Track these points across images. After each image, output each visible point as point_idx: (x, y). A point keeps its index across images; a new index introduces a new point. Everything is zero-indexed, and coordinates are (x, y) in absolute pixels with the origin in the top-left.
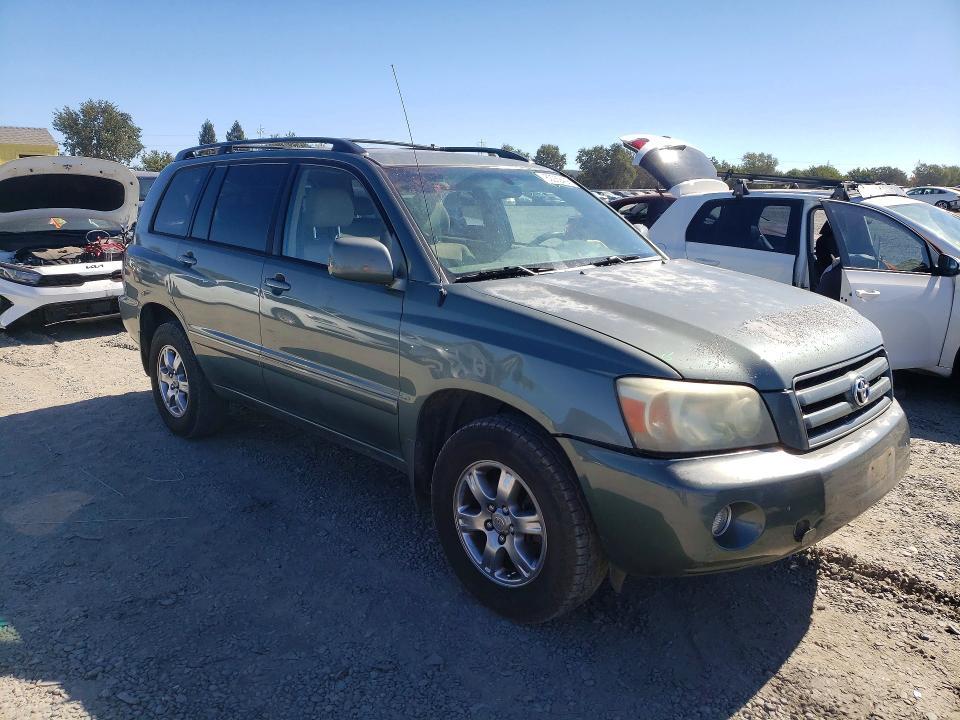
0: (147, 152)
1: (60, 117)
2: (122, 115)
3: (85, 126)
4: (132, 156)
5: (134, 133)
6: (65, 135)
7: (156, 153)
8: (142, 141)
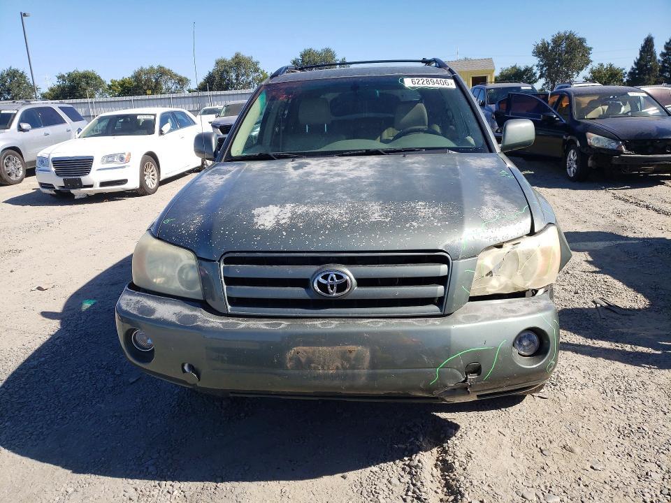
0: (594, 65)
1: (537, 47)
2: (580, 39)
3: (553, 50)
4: (582, 69)
5: (587, 51)
6: (539, 59)
7: (602, 65)
8: (592, 57)
